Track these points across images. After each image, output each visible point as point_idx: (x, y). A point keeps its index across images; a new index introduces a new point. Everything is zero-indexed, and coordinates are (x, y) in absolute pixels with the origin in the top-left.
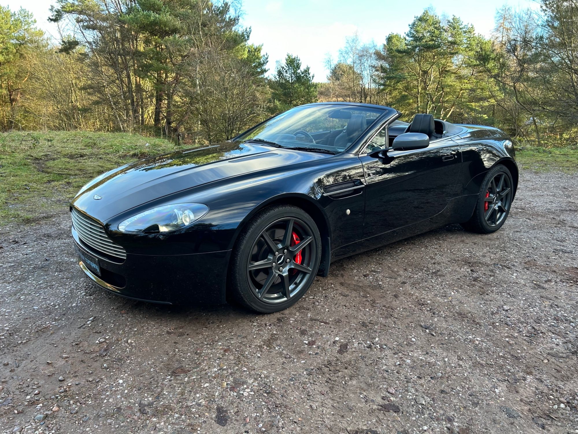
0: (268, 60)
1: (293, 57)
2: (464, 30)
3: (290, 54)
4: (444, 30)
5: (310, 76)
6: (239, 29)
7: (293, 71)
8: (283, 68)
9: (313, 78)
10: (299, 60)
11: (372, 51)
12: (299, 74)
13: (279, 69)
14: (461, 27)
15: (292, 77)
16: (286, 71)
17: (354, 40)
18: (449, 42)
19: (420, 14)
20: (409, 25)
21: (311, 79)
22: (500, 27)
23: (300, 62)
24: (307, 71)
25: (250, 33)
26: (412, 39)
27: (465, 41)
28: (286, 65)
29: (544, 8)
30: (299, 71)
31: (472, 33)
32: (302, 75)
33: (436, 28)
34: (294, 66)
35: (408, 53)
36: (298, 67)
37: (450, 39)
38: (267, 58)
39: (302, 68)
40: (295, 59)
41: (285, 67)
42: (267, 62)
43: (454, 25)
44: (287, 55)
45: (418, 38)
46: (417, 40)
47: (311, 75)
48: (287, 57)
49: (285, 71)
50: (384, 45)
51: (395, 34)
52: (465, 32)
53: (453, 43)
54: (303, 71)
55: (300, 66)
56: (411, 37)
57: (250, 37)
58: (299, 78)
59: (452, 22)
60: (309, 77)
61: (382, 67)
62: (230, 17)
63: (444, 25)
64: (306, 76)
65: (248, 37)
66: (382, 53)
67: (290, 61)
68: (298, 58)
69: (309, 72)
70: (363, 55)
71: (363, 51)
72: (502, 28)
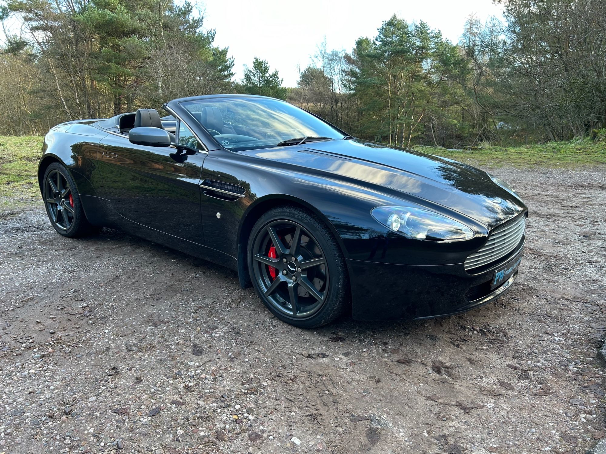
0: (234, 63)
1: (261, 61)
2: (432, 35)
3: (258, 57)
4: (412, 35)
5: (279, 80)
6: (203, 30)
7: (261, 75)
8: (250, 71)
10: (267, 64)
11: (342, 55)
12: (267, 78)
13: (246, 72)
14: (428, 32)
15: (260, 81)
16: (254, 75)
17: (324, 44)
18: (417, 47)
19: (388, 19)
20: (378, 29)
21: (280, 83)
22: (467, 32)
23: (268, 65)
24: (275, 75)
25: (214, 35)
26: (381, 43)
27: (433, 46)
28: (254, 69)
29: (506, 14)
30: (267, 75)
31: (440, 38)
32: (271, 79)
33: (404, 32)
34: (262, 70)
35: (378, 57)
36: (266, 70)
37: (418, 44)
38: (233, 61)
39: (271, 72)
40: (262, 62)
41: (253, 71)
42: (233, 65)
43: (422, 31)
44: (255, 58)
45: (387, 42)
46: (386, 44)
48: (254, 60)
49: (252, 75)
50: (354, 49)
51: (364, 38)
52: (433, 37)
53: (422, 48)
54: (271, 75)
55: (268, 69)
56: (380, 41)
57: (215, 39)
58: (267, 82)
59: (420, 26)
61: (351, 70)
62: (194, 18)
63: (411, 29)
64: (275, 80)
65: (213, 38)
66: (352, 57)
67: (258, 65)
68: (266, 62)
69: (278, 75)
70: (333, 58)
71: (332, 55)
72: (469, 33)
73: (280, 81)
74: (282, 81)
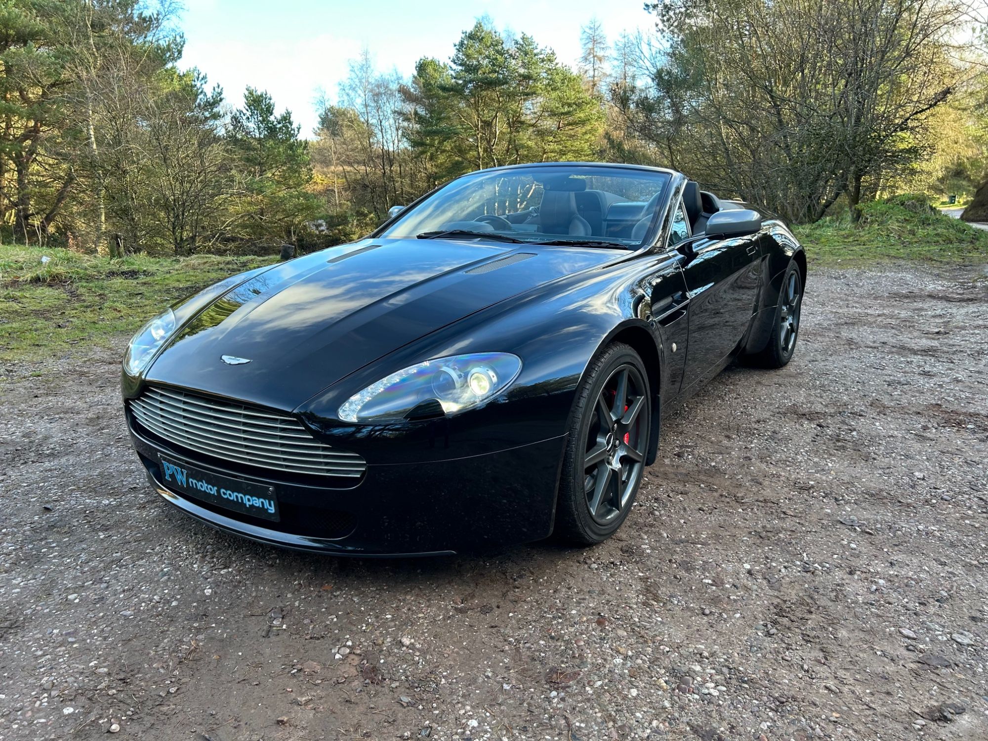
0: (222, 96)
1: (259, 93)
2: (541, 56)
3: (253, 88)
4: (511, 55)
5: (293, 127)
6: (160, 37)
7: (260, 118)
8: (241, 112)
9: (298, 131)
10: (270, 99)
11: (394, 87)
12: (272, 124)
13: (234, 114)
14: (535, 51)
15: (259, 128)
16: (248, 118)
17: (365, 67)
18: (520, 75)
19: (470, 28)
20: (455, 46)
21: (296, 132)
22: (589, 54)
23: (272, 102)
24: (286, 119)
25: (182, 47)
26: (460, 68)
27: (545, 75)
28: (247, 107)
29: (661, 26)
30: (272, 118)
31: (554, 63)
32: (279, 126)
33: (498, 51)
34: (262, 109)
35: (456, 91)
36: (269, 110)
37: (522, 71)
38: (220, 94)
39: (278, 112)
40: (262, 96)
41: (245, 111)
42: (221, 100)
43: (525, 48)
44: (247, 90)
45: (471, 66)
46: (471, 70)
47: (295, 126)
48: (247, 93)
49: (244, 118)
50: (414, 77)
51: (430, 59)
52: (543, 61)
53: (527, 77)
54: (279, 117)
55: (273, 109)
56: (461, 65)
57: (183, 53)
58: (272, 131)
59: (522, 43)
60: (292, 130)
61: (416, 113)
62: (141, 14)
63: (509, 46)
64: (287, 128)
65: (180, 52)
66: (412, 90)
67: (254, 101)
68: (268, 95)
69: (291, 119)
70: (378, 93)
71: (378, 86)
72: (592, 56)
73: (296, 130)
74: (299, 129)
